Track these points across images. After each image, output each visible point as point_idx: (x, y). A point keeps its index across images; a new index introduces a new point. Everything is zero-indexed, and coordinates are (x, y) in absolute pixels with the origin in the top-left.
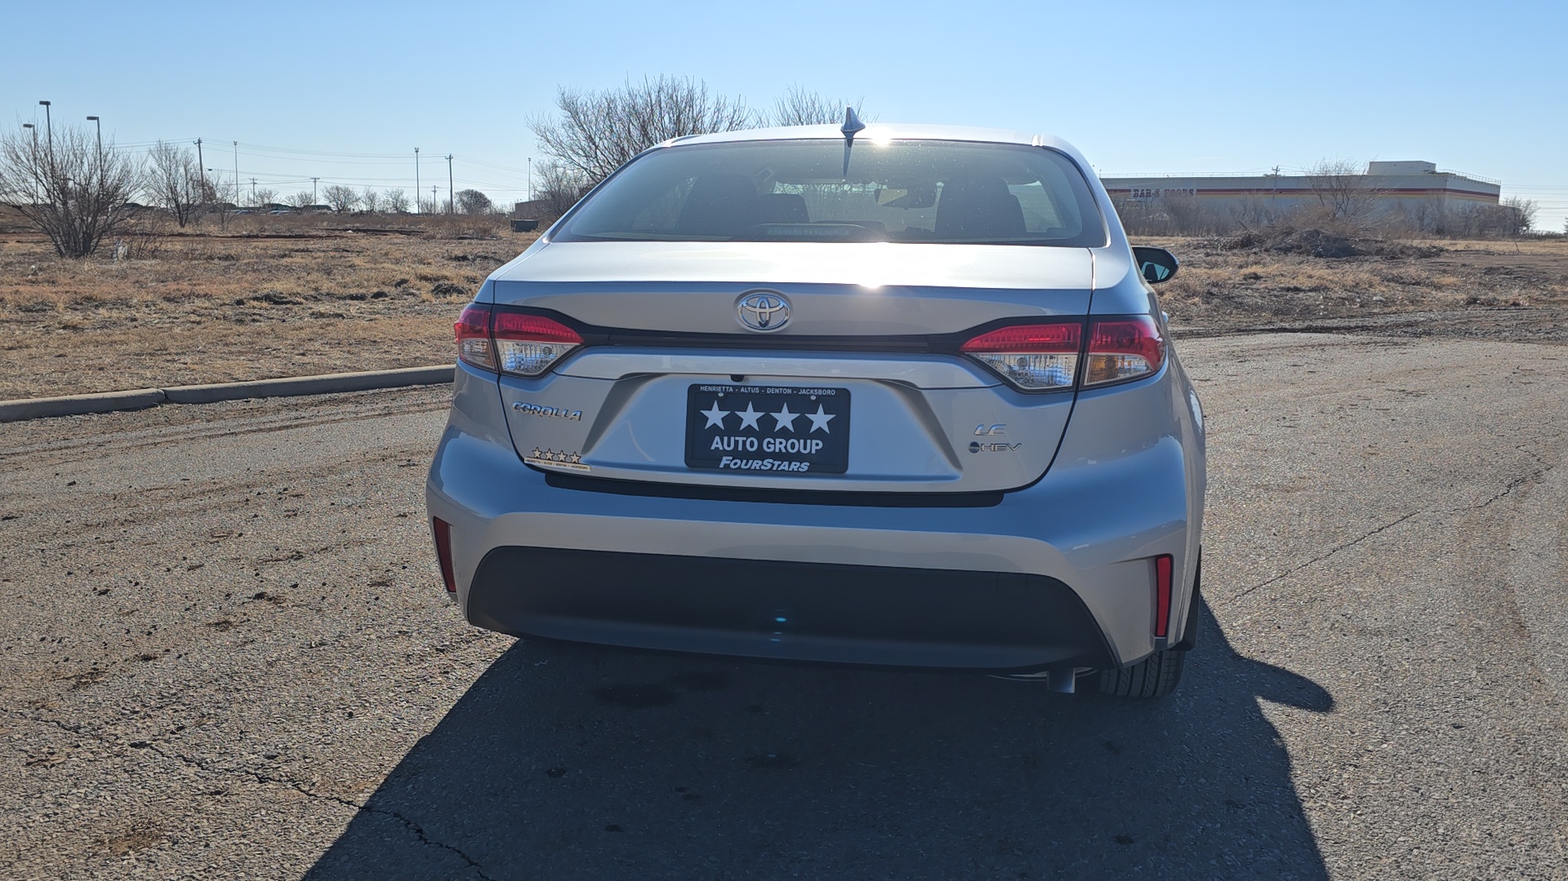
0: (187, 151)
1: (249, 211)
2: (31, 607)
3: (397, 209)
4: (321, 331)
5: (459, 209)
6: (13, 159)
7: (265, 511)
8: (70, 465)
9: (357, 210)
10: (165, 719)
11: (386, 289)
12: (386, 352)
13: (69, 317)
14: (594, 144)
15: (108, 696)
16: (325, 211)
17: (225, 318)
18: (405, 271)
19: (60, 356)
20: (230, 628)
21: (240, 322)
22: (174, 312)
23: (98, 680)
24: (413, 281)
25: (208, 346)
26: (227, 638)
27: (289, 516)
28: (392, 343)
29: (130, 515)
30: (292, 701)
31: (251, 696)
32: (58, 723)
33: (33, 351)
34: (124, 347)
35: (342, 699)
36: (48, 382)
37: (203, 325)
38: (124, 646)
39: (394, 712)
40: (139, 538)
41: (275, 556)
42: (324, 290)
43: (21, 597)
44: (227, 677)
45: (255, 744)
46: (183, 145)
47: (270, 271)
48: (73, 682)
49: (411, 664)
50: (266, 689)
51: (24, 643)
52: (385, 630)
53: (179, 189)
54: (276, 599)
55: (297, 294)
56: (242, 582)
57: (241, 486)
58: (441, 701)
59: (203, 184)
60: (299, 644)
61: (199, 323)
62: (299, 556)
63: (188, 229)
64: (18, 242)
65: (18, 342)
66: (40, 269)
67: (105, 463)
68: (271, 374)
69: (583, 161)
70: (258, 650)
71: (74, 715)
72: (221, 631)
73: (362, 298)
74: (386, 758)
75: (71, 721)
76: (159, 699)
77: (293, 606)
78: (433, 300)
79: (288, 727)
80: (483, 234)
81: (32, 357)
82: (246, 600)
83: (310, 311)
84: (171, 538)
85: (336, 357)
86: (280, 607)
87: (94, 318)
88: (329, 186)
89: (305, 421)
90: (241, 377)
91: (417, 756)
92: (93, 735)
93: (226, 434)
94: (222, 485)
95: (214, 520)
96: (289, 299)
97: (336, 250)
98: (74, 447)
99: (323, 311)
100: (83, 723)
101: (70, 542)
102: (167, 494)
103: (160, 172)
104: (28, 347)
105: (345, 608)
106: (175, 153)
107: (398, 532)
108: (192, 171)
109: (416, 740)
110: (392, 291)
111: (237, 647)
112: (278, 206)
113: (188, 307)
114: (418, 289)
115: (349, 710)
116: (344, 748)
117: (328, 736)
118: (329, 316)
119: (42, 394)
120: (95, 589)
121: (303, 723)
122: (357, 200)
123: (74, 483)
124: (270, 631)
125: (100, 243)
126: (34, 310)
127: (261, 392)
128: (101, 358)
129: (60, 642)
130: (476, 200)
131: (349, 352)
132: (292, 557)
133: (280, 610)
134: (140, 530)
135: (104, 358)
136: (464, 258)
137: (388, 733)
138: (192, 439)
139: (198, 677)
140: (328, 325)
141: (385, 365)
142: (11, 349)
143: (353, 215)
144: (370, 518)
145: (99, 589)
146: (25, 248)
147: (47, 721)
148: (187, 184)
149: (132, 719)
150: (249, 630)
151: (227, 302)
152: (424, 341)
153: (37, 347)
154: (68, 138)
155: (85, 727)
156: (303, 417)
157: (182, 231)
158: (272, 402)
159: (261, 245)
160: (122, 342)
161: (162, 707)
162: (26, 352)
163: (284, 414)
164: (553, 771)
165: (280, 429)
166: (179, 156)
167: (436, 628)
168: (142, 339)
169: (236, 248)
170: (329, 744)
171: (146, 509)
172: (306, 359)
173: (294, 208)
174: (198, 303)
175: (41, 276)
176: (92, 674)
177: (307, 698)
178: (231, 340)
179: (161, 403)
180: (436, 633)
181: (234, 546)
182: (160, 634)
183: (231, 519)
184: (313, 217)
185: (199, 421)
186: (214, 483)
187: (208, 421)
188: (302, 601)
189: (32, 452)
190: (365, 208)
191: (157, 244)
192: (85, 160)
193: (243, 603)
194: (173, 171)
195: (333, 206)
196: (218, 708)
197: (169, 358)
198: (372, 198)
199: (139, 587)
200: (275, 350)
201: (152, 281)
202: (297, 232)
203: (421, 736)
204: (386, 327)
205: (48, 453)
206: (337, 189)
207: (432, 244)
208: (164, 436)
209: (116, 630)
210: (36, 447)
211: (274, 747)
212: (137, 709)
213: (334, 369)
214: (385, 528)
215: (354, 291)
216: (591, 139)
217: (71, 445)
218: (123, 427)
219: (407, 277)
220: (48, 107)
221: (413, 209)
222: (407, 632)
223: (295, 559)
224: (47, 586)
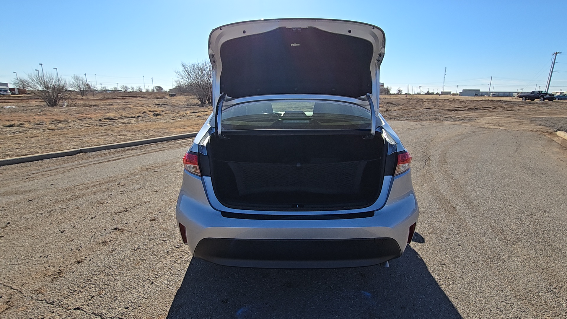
0: (82, 77)
1: (101, 92)
2: (37, 241)
3: (140, 91)
4: (124, 128)
5: (156, 91)
6: (32, 80)
7: (114, 192)
8: (52, 177)
9: (129, 91)
10: (86, 294)
11: (140, 115)
12: (143, 134)
13: (50, 126)
14: (190, 76)
15: (65, 284)
16: (121, 91)
17: (96, 125)
18: (145, 109)
19: (48, 139)
20: (107, 244)
21: (101, 126)
22: (81, 124)
23: (61, 276)
24: (147, 112)
25: (92, 134)
26: (106, 249)
27: (122, 194)
28: (144, 131)
29: (71, 196)
30: (131, 278)
31: (117, 277)
32: (46, 301)
33: (39, 138)
34: (67, 135)
35: (148, 275)
36: (44, 148)
37: (90, 127)
38: (70, 257)
39: (167, 279)
40: (74, 206)
41: (119, 211)
42: (123, 115)
43: (33, 236)
44: (107, 268)
45: (121, 302)
46: (81, 76)
47: (108, 110)
48: (52, 277)
49: (169, 255)
50: (122, 273)
51: (34, 259)
52: (158, 240)
53: (81, 87)
54: (121, 230)
55: (116, 117)
56: (109, 223)
57: (106, 182)
58: (181, 272)
59: (88, 85)
60: (131, 249)
61: (89, 127)
62: (126, 210)
63: (84, 97)
64: (36, 102)
65: (35, 135)
66: (42, 111)
67: (63, 175)
68: (111, 142)
69: (187, 80)
70: (117, 254)
71: (52, 296)
72: (104, 246)
73: (134, 117)
74: (168, 302)
75: (51, 299)
76: (84, 282)
77: (127, 232)
78: (153, 117)
79: (131, 292)
80: (163, 98)
81: (39, 140)
82: (111, 231)
83: (120, 122)
84: (85, 205)
85: (129, 136)
86: (123, 233)
87: (58, 126)
88: (121, 85)
89: (123, 157)
90: (102, 143)
91: (178, 300)
92: (59, 305)
93: (100, 163)
94: (100, 183)
95: (98, 197)
96: (114, 119)
97: (125, 103)
98: (53, 170)
99: (124, 122)
100: (55, 300)
101: (51, 210)
102: (83, 187)
103: (75, 83)
104: (38, 136)
105: (144, 232)
106: (79, 78)
107: (156, 198)
108: (84, 82)
109: (176, 292)
110: (142, 115)
111: (110, 253)
112: (108, 90)
113: (85, 122)
114: (149, 115)
115: (151, 280)
116: (152, 300)
117: (146, 294)
118: (126, 123)
119: (42, 152)
120: (60, 230)
121: (137, 289)
122: (129, 89)
123: (53, 184)
124: (120, 245)
125: (59, 102)
126: (40, 124)
127: (109, 148)
128: (60, 139)
129: (47, 257)
130: (160, 89)
131: (133, 134)
132: (124, 211)
133: (123, 234)
134: (75, 202)
135: (61, 139)
136: (159, 105)
137: (167, 290)
138: (90, 165)
139: (97, 270)
140: (126, 126)
141: (143, 138)
142: (32, 137)
143: (128, 93)
144: (146, 193)
145: (61, 230)
146: (38, 104)
147: (41, 301)
148: (83, 85)
149: (74, 294)
150: (113, 245)
151: (97, 120)
152: (153, 130)
153: (41, 136)
154: (48, 74)
155: (56, 302)
156: (122, 156)
157: (83, 98)
158: (112, 151)
159: (105, 101)
160: (67, 134)
161: (85, 287)
162: (37, 138)
163: (116, 155)
164: (224, 300)
165: (115, 160)
166: (80, 78)
167: (174, 238)
168: (73, 133)
169: (98, 103)
170: (146, 298)
171: (76, 194)
172: (121, 137)
173: (112, 91)
174: (88, 120)
175: (42, 113)
176: (59, 273)
177: (136, 276)
178: (98, 132)
179: (79, 153)
180: (175, 240)
181: (105, 207)
182: (83, 250)
183: (104, 196)
184: (118, 93)
185: (91, 158)
186: (97, 182)
187: (94, 158)
188: (130, 230)
189: (39, 173)
190: (131, 90)
191: (76, 102)
192: (53, 81)
193: (111, 232)
194: (79, 82)
195: (123, 90)
196: (106, 285)
197: (81, 138)
198: (133, 88)
199: (75, 228)
200: (111, 134)
201: (75, 114)
202: (114, 97)
203: (178, 289)
204: (142, 126)
205: (45, 172)
206: (124, 86)
207: (150, 100)
208: (81, 164)
209: (68, 249)
210: (41, 170)
211: (127, 303)
212: (76, 289)
213: (129, 140)
214: (152, 196)
215: (132, 116)
216: (189, 75)
217: (52, 169)
218: (68, 161)
219: (145, 111)
220: (42, 66)
221: (144, 91)
222: (165, 241)
223: (126, 212)
224: (43, 230)
